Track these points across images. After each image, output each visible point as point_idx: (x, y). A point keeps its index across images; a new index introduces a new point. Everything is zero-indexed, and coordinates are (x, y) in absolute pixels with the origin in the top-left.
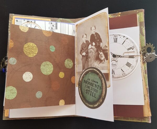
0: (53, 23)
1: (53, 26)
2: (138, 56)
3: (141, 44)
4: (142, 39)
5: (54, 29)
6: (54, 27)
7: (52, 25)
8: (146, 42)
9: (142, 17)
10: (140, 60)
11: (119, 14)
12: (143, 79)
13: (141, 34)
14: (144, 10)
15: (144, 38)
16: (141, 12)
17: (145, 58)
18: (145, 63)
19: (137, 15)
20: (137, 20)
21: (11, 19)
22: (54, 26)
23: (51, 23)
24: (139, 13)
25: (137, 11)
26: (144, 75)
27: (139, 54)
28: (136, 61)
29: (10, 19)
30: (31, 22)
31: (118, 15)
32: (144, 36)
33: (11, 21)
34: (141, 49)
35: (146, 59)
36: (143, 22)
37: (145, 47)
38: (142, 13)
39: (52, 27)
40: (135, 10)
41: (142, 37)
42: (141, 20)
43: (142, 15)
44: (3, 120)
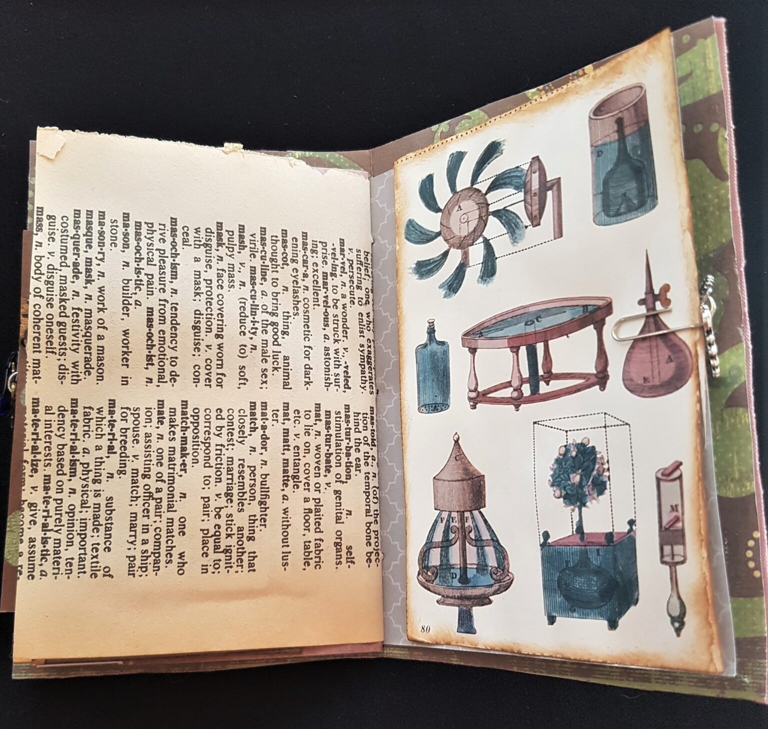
4: (716, 201)
9: (711, 66)
13: (711, 170)
14: (722, 20)
16: (705, 38)
24: (691, 45)
25: (684, 34)
32: (725, 178)
36: (720, 95)
38: (709, 40)
41: (715, 188)
42: (706, 89)
43: (711, 56)
44: (13, 678)
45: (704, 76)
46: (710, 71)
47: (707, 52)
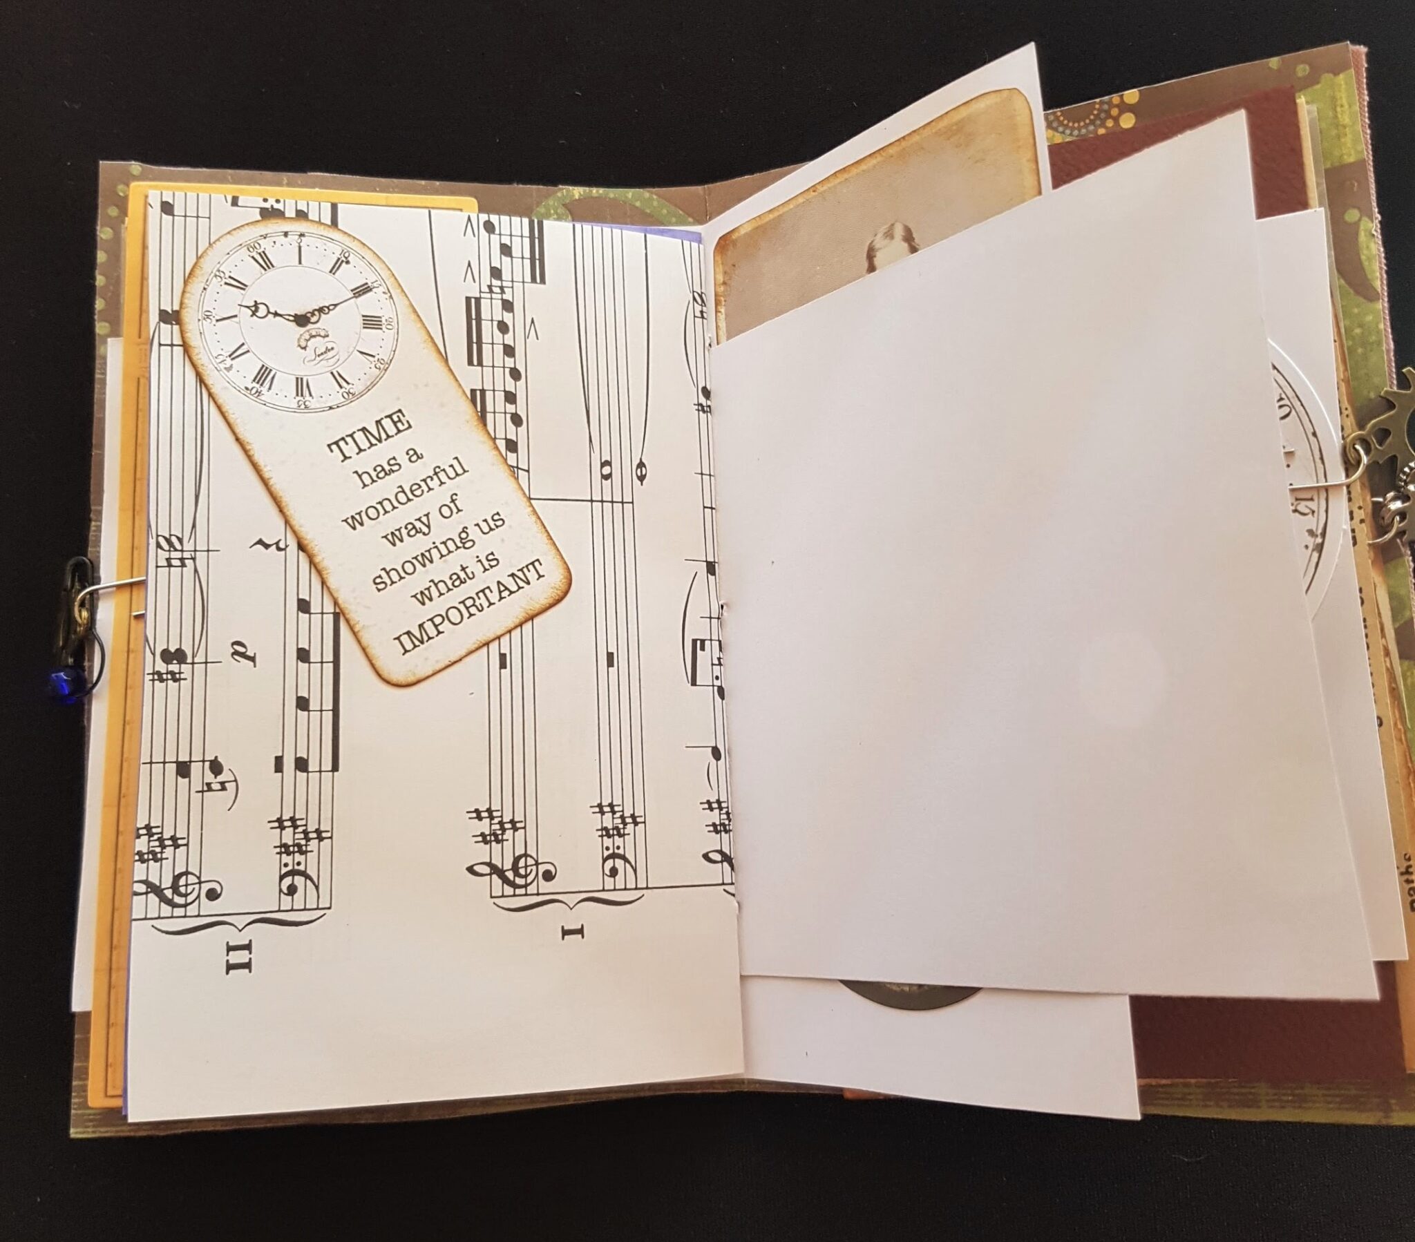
0: (505, 219)
1: (506, 250)
2: (1327, 489)
3: (1347, 381)
4: (1358, 331)
5: (518, 277)
6: (517, 262)
7: (494, 238)
8: (1398, 352)
9: (1345, 119)
10: (1346, 526)
11: (1124, 108)
12: (1390, 716)
13: (1349, 283)
14: (1363, 49)
15: (1379, 314)
16: (1336, 74)
17: (1397, 505)
18: (1401, 556)
19: (1301, 100)
20: (1297, 152)
21: (113, 212)
22: (516, 252)
23: (489, 227)
24: (1311, 81)
25: (1300, 63)
26: (1391, 672)
27: (1338, 476)
28: (1311, 541)
29: (107, 211)
30: (301, 215)
31: (1116, 119)
32: (1372, 297)
33: (117, 224)
34: (1350, 422)
35: (1402, 514)
36: (1363, 162)
37: (1391, 406)
38: (1341, 76)
39: (496, 264)
40: (1274, 62)
41: (1356, 311)
42: (1336, 153)
43: (1344, 101)
44: (73, 1136)
45: (1334, 132)
46: (1345, 127)
47: (1338, 95)
